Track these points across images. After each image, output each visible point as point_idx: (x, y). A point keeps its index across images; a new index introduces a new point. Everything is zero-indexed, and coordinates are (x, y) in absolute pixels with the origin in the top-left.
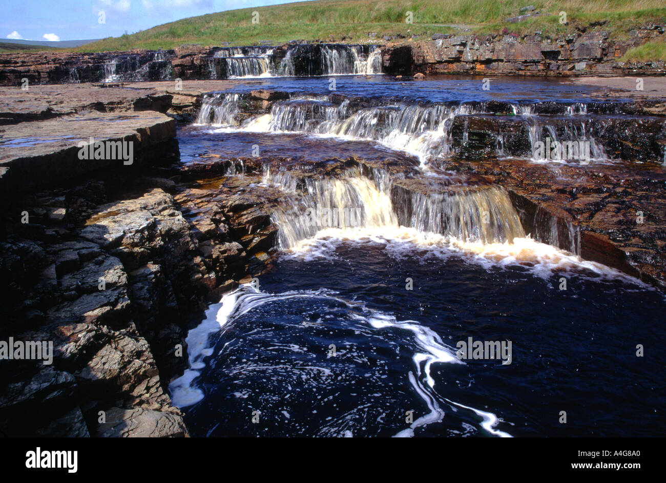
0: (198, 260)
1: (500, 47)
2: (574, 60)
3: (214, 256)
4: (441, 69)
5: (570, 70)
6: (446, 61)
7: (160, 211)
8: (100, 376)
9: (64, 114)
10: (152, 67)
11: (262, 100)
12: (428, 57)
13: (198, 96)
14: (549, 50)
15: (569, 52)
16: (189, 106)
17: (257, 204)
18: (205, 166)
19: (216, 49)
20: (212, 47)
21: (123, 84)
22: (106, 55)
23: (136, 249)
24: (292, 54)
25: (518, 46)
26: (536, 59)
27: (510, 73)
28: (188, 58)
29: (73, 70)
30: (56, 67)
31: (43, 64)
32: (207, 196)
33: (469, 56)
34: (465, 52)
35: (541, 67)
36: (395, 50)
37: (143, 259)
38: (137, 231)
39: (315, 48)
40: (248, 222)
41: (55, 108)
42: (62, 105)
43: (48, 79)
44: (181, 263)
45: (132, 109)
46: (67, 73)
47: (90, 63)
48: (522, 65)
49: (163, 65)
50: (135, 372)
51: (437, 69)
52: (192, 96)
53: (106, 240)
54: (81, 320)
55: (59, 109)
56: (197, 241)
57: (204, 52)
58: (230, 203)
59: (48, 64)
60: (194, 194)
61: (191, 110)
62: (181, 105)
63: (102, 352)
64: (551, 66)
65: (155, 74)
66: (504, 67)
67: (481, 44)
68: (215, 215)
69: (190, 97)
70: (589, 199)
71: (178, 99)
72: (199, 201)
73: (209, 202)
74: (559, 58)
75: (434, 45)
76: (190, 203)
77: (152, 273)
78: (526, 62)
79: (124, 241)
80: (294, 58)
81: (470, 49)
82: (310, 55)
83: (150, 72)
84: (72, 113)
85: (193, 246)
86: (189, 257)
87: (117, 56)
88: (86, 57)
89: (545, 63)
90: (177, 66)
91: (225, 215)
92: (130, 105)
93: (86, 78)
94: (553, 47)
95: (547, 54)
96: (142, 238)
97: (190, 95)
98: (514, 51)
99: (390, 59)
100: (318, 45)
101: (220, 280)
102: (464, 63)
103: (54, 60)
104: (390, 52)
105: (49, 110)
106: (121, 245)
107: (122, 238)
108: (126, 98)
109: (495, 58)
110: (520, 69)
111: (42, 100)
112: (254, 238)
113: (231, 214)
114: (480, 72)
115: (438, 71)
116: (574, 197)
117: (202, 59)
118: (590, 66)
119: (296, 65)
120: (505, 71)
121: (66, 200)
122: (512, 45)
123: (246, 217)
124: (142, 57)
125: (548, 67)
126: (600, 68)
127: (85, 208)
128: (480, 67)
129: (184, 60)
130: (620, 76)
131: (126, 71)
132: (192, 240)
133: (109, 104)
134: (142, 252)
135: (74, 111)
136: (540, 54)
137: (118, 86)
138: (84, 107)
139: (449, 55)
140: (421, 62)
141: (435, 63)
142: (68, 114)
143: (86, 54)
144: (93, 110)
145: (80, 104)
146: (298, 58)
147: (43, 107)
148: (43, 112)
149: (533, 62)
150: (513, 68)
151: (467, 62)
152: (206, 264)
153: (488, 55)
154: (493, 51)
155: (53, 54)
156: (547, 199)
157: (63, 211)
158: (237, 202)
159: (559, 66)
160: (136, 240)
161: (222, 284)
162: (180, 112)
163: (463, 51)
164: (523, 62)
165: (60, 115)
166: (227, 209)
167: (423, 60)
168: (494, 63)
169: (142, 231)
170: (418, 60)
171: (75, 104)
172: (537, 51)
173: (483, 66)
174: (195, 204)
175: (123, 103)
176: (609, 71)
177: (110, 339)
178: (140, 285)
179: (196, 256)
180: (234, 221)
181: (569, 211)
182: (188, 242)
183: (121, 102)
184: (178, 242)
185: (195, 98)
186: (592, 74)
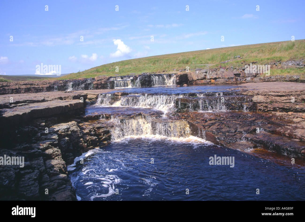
0: (82, 139)
1: (219, 73)
2: (246, 77)
3: (87, 139)
4: (199, 82)
5: (245, 80)
6: (200, 79)
7: (72, 126)
8: (47, 153)
9: (49, 101)
10: (86, 85)
11: (119, 95)
12: (194, 78)
13: (97, 95)
14: (236, 73)
15: (244, 74)
16: (95, 98)
17: (106, 127)
18: (92, 116)
19: (111, 77)
20: (109, 77)
21: (73, 91)
22: (68, 81)
23: (63, 133)
24: (140, 79)
25: (225, 72)
26: (232, 77)
27: (223, 83)
28: (100, 81)
29: (56, 87)
30: (50, 86)
31: (45, 84)
32: (90, 124)
33: (208, 77)
34: (207, 75)
35: (234, 80)
36: (181, 76)
37: (65, 136)
38: (63, 129)
39: (149, 76)
40: (102, 132)
41: (46, 99)
42: (48, 98)
43: (46, 90)
44: (76, 139)
45: (72, 99)
46: (53, 87)
47: (62, 84)
48: (227, 79)
49: (90, 84)
50: (56, 154)
51: (197, 82)
52: (96, 95)
53: (54, 130)
54: (45, 143)
55: (47, 99)
56: (82, 134)
57: (106, 79)
58: (96, 126)
59: (47, 84)
60: (86, 124)
61: (95, 100)
62: (91, 98)
63: (49, 150)
64: (238, 79)
65: (87, 88)
66: (221, 81)
67: (212, 72)
68: (91, 129)
69: (94, 95)
70: (211, 122)
71: (90, 96)
72: (87, 125)
73: (90, 126)
74: (241, 76)
75: (196, 73)
76: (84, 126)
77: (66, 140)
78: (229, 78)
79: (59, 131)
80: (140, 80)
81: (209, 74)
82: (147, 78)
83: (85, 87)
84: (51, 100)
85: (80, 135)
86: (79, 138)
87: (73, 81)
88: (61, 81)
89: (236, 78)
90: (95, 84)
91: (94, 129)
92: (71, 98)
93: (60, 90)
94: (237, 72)
95: (236, 75)
96: (65, 131)
97: (95, 95)
98: (224, 74)
99: (179, 79)
100: (150, 75)
101: (88, 146)
102: (207, 80)
103: (49, 83)
104: (179, 76)
105: (44, 99)
106: (59, 132)
107: (59, 130)
108: (70, 96)
109: (218, 77)
110: (227, 81)
111: (42, 97)
112: (103, 137)
113: (96, 129)
114: (213, 83)
115: (197, 83)
116: (206, 121)
117: (105, 81)
118: (252, 79)
119: (141, 83)
120: (222, 82)
121: (46, 121)
122: (223, 72)
123: (101, 130)
124: (82, 81)
125: (237, 80)
126: (255, 79)
127: (50, 124)
128: (213, 81)
129: (98, 82)
130: (262, 82)
131: (76, 86)
132: (80, 134)
133: (64, 97)
134: (64, 134)
135: (52, 100)
136: (233, 75)
137: (71, 92)
138: (56, 99)
139: (201, 77)
140: (191, 80)
141: (196, 80)
142: (50, 101)
143: (61, 80)
144: (59, 99)
145: (55, 98)
146: (142, 80)
147: (42, 98)
148: (42, 100)
149: (231, 78)
150: (224, 81)
151: (208, 79)
152: (84, 141)
153: (215, 76)
154: (217, 74)
155: (49, 81)
156: (198, 123)
157: (44, 124)
158: (99, 126)
159: (241, 79)
160: (63, 131)
161: (89, 147)
162: (91, 101)
163: (206, 75)
164: (228, 78)
165: (47, 101)
166: (95, 128)
167: (192, 79)
168: (218, 79)
169: (65, 129)
170: (190, 79)
171: (53, 97)
172: (232, 74)
173: (214, 80)
174: (85, 126)
175: (69, 97)
176: (258, 80)
177: (51, 148)
178: (62, 142)
179: (81, 138)
180: (97, 132)
181: (203, 126)
182: (79, 134)
183: (68, 97)
184: (76, 133)
185: (96, 96)
186: (252, 82)
